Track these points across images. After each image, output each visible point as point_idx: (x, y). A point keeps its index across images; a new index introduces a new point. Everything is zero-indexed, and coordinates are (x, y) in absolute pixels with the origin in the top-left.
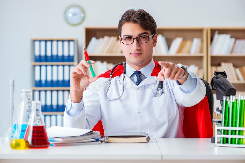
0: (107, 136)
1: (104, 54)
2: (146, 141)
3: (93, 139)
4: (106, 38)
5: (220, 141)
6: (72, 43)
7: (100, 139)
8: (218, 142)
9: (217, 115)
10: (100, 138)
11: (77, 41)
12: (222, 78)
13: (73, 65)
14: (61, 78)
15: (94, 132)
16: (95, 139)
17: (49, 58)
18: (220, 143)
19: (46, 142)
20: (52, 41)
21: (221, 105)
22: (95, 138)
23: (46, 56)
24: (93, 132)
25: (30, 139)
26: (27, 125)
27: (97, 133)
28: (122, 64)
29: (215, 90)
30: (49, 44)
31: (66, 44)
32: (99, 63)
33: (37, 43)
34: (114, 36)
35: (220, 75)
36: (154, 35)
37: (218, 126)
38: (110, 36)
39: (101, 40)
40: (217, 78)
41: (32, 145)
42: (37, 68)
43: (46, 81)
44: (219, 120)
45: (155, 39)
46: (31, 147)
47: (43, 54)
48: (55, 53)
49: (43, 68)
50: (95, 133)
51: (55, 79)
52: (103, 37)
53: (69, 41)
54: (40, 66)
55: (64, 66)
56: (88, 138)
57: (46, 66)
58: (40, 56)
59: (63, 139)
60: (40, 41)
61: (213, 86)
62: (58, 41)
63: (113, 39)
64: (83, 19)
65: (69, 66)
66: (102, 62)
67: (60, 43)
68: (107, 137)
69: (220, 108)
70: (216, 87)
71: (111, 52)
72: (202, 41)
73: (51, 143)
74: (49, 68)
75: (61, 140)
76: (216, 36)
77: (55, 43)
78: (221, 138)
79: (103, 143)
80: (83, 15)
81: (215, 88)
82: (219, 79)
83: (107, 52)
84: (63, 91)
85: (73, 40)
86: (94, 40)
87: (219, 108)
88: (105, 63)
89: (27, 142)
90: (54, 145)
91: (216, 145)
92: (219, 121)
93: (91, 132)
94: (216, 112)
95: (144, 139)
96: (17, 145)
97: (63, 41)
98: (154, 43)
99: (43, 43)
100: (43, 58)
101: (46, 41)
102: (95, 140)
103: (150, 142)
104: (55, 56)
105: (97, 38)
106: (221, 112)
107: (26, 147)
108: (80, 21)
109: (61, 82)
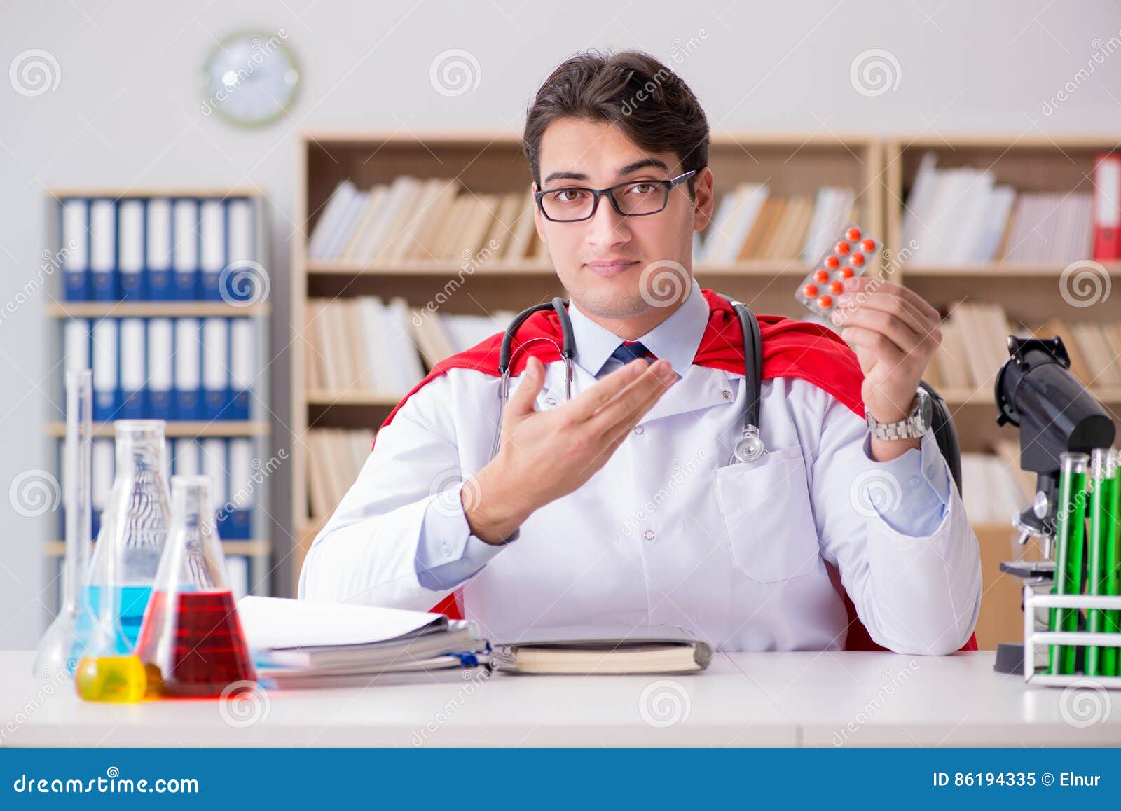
0: (504, 646)
1: (395, 263)
2: (693, 665)
3: (448, 655)
4: (404, 188)
5: (1046, 663)
6: (240, 214)
7: (481, 658)
8: (1038, 669)
9: (1022, 540)
10: (479, 652)
11: (266, 204)
12: (1049, 366)
13: (246, 317)
14: (187, 380)
15: (451, 622)
16: (459, 656)
17: (132, 286)
18: (1050, 673)
19: (241, 671)
20: (145, 201)
21: (1042, 494)
22: (458, 652)
23: (117, 275)
24: (447, 623)
25: (163, 656)
26: (150, 589)
27: (465, 629)
28: (551, 308)
29: (1016, 424)
30: (131, 214)
31: (212, 214)
32: (368, 307)
33: (75, 214)
34: (443, 176)
35: (1036, 356)
36: (699, 170)
37: (1035, 593)
38: (423, 176)
39: (379, 196)
40: (1026, 367)
41: (174, 680)
42: (77, 333)
43: (119, 393)
44: (1033, 566)
45: (705, 190)
46: (167, 692)
47: (103, 262)
48: (159, 260)
49: (105, 332)
50: (453, 626)
51: (160, 381)
52: (388, 180)
53: (227, 202)
54: (91, 322)
55: (201, 320)
56: (421, 651)
57: (119, 320)
58: (89, 274)
59: (312, 654)
60: (90, 202)
61: (1007, 408)
62: (174, 201)
63: (438, 192)
64: (294, 98)
65: (229, 320)
66: (386, 302)
67: (185, 213)
68: (508, 650)
69: (1041, 508)
70: (1021, 412)
71: (424, 256)
72: (860, 202)
73: (259, 672)
74: (132, 331)
75: (302, 661)
76: (928, 180)
77: (159, 212)
78: (1051, 647)
79: (495, 674)
80: (290, 78)
81: (1014, 416)
82: (1032, 375)
83: (408, 255)
84: (201, 440)
85: (244, 199)
86: (344, 197)
87: (1036, 508)
88: (399, 309)
89: (152, 670)
90: (274, 684)
91: (1027, 682)
92: (1034, 569)
93: (437, 622)
94: (1020, 528)
95: (684, 658)
96: (111, 685)
97: (199, 202)
98: (697, 211)
99: (103, 214)
100: (104, 284)
101: (118, 203)
102: (457, 662)
103: (710, 668)
104: (158, 273)
105: (363, 186)
106: (1047, 526)
107: (147, 695)
108: (277, 104)
109: (188, 398)
